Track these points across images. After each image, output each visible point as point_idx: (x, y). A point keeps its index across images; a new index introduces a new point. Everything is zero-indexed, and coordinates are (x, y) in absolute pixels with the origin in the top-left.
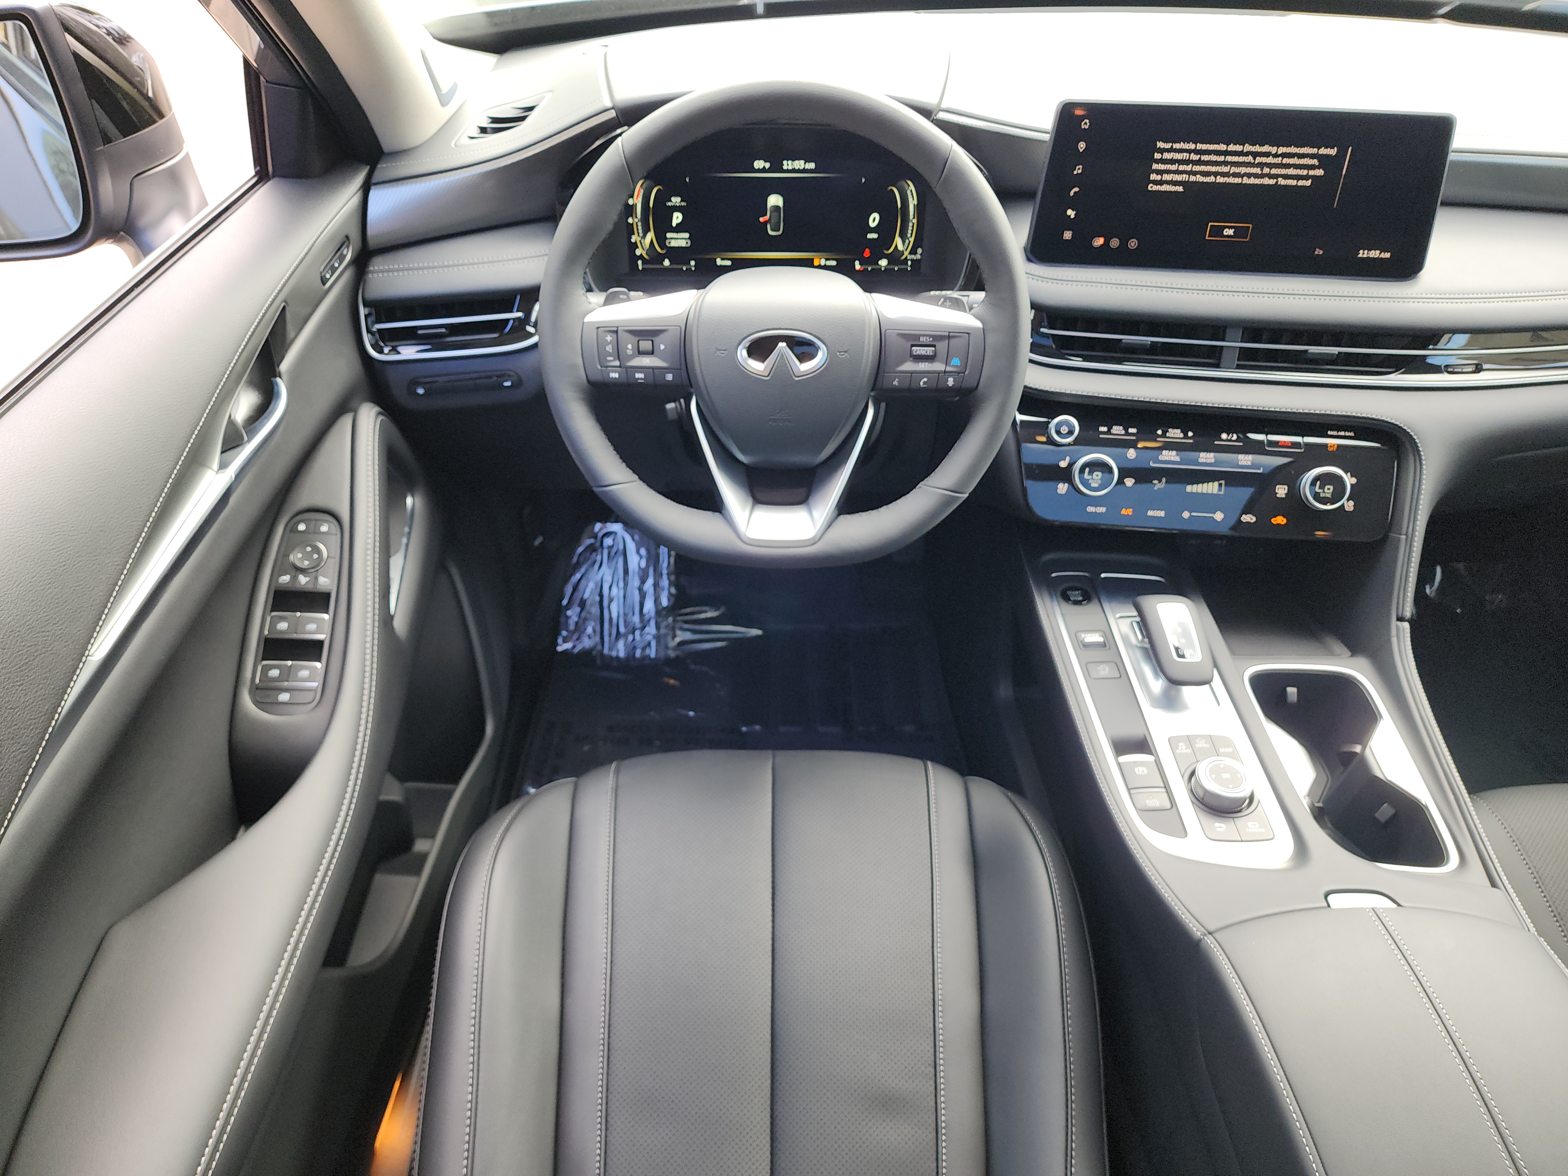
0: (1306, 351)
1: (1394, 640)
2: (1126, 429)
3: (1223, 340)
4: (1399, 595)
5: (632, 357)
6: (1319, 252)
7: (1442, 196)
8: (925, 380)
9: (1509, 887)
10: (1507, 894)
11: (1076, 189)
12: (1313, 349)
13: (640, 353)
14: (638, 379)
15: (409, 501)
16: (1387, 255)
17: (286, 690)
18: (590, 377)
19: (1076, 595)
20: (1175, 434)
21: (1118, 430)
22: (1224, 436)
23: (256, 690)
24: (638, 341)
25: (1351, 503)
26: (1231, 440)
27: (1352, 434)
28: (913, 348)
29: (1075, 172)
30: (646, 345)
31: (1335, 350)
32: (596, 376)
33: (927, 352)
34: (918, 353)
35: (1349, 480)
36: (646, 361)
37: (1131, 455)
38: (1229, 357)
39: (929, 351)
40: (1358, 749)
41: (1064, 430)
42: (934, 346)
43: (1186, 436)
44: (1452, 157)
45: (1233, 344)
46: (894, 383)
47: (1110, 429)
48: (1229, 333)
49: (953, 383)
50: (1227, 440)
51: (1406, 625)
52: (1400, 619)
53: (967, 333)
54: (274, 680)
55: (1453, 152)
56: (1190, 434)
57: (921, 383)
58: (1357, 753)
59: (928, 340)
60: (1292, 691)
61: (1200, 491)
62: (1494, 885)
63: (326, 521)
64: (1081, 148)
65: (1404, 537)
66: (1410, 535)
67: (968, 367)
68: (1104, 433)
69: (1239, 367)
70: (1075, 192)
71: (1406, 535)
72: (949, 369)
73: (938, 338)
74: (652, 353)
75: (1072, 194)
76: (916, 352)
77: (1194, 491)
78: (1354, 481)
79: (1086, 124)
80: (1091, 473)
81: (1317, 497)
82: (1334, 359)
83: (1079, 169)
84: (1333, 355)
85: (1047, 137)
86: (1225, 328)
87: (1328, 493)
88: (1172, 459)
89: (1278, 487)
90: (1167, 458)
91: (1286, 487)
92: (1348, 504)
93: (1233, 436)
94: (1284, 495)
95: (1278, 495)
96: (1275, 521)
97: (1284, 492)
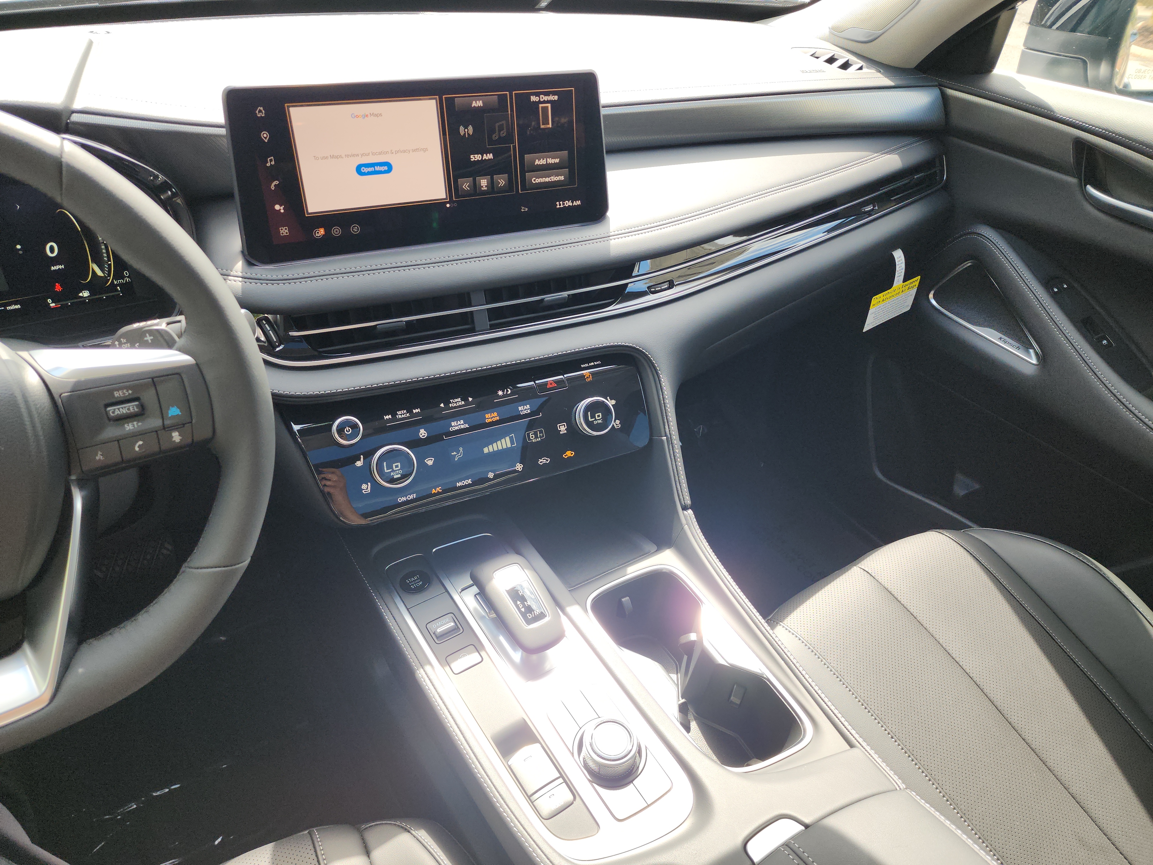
0: (543, 300)
1: (686, 527)
2: (410, 411)
3: (470, 306)
4: (676, 487)
6: (524, 209)
7: (606, 146)
8: (141, 443)
9: (864, 744)
10: (864, 750)
11: (276, 182)
12: (549, 297)
16: (579, 203)
19: (415, 581)
20: (457, 402)
21: (402, 414)
22: (500, 393)
25: (618, 422)
26: (507, 395)
27: (599, 362)
28: (108, 409)
29: (268, 165)
31: (565, 294)
33: (129, 409)
34: (117, 412)
35: (611, 403)
37: (423, 434)
38: (481, 321)
39: (132, 407)
40: (693, 637)
41: (348, 431)
42: (137, 399)
43: (467, 403)
44: (603, 112)
45: (480, 307)
46: (97, 458)
47: (394, 415)
48: (474, 298)
49: (180, 438)
50: (504, 396)
51: (690, 511)
52: (684, 508)
53: (177, 373)
55: (603, 107)
56: (470, 399)
57: (137, 449)
58: (695, 641)
59: (128, 393)
60: (626, 600)
61: (496, 449)
62: (851, 746)
64: (266, 138)
65: (664, 438)
66: (669, 436)
67: (194, 414)
68: (389, 421)
69: (491, 327)
70: (275, 185)
71: (666, 435)
72: (168, 423)
73: (140, 387)
75: (273, 187)
76: (113, 412)
77: (491, 450)
78: (613, 402)
79: (260, 111)
80: (389, 467)
81: (590, 425)
82: (566, 301)
83: (271, 160)
84: (564, 298)
85: (223, 131)
86: (468, 294)
87: (599, 420)
88: (462, 427)
89: (558, 425)
90: (457, 428)
91: (565, 423)
92: (617, 425)
93: (507, 391)
94: (566, 432)
95: (561, 433)
96: (565, 456)
97: (564, 428)
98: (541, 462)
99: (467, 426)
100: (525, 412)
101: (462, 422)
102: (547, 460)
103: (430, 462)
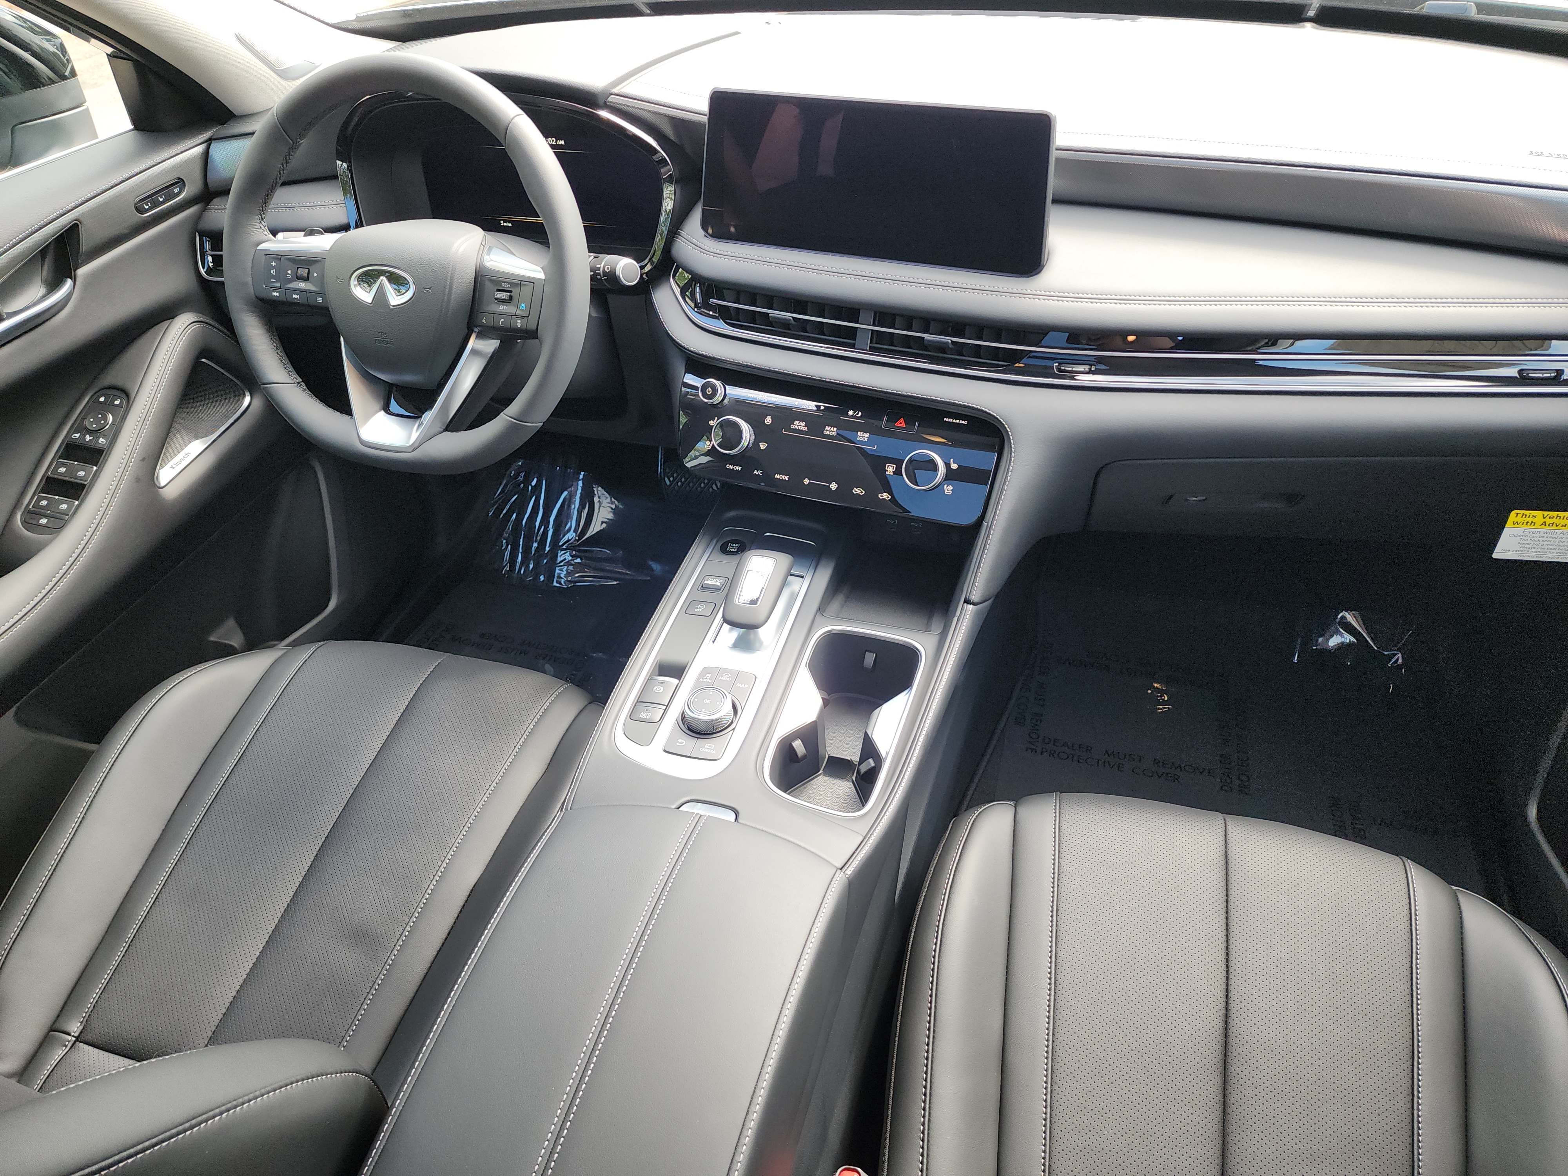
0: (922, 337)
1: (955, 620)
3: (857, 322)
4: (970, 579)
5: (290, 281)
7: (1052, 193)
8: (503, 320)
12: (930, 337)
13: (300, 278)
14: (295, 298)
15: (247, 400)
17: (45, 516)
18: (256, 294)
19: (733, 548)
20: (809, 406)
22: (851, 413)
23: (28, 512)
24: (298, 268)
26: (855, 418)
27: (964, 422)
28: (497, 292)
30: (303, 272)
31: (949, 339)
32: (263, 295)
34: (500, 296)
36: (302, 285)
37: (768, 421)
38: (864, 340)
39: (504, 296)
41: (710, 391)
42: (511, 292)
43: (818, 410)
45: (864, 327)
46: (483, 321)
49: (521, 324)
50: (852, 416)
51: (972, 609)
53: (532, 282)
54: (42, 507)
56: (823, 407)
57: (499, 323)
59: (506, 286)
60: (870, 656)
63: (120, 397)
65: (986, 524)
66: (990, 524)
67: (532, 312)
69: (872, 349)
71: (988, 522)
72: (518, 312)
73: (513, 285)
74: (308, 279)
76: (496, 296)
84: (947, 343)
86: (860, 311)
88: (802, 428)
89: (887, 465)
90: (797, 427)
91: (895, 466)
92: (948, 490)
93: (858, 414)
94: (892, 474)
95: (887, 473)
96: (881, 496)
97: (892, 470)
98: (855, 491)
99: (806, 429)
100: (862, 439)
101: (804, 424)
102: (862, 492)
103: (763, 446)
